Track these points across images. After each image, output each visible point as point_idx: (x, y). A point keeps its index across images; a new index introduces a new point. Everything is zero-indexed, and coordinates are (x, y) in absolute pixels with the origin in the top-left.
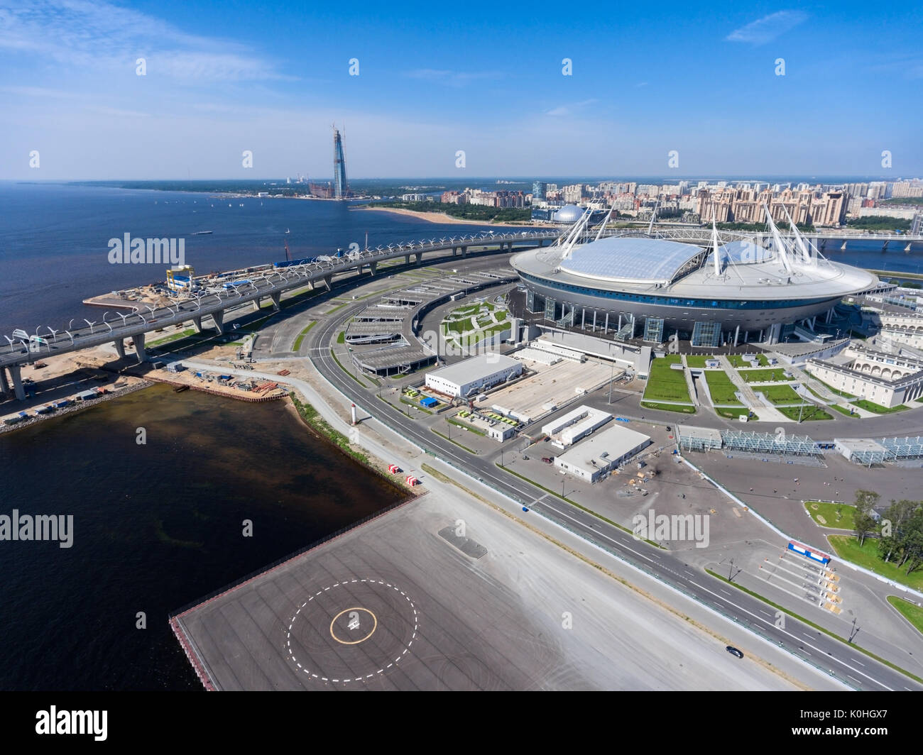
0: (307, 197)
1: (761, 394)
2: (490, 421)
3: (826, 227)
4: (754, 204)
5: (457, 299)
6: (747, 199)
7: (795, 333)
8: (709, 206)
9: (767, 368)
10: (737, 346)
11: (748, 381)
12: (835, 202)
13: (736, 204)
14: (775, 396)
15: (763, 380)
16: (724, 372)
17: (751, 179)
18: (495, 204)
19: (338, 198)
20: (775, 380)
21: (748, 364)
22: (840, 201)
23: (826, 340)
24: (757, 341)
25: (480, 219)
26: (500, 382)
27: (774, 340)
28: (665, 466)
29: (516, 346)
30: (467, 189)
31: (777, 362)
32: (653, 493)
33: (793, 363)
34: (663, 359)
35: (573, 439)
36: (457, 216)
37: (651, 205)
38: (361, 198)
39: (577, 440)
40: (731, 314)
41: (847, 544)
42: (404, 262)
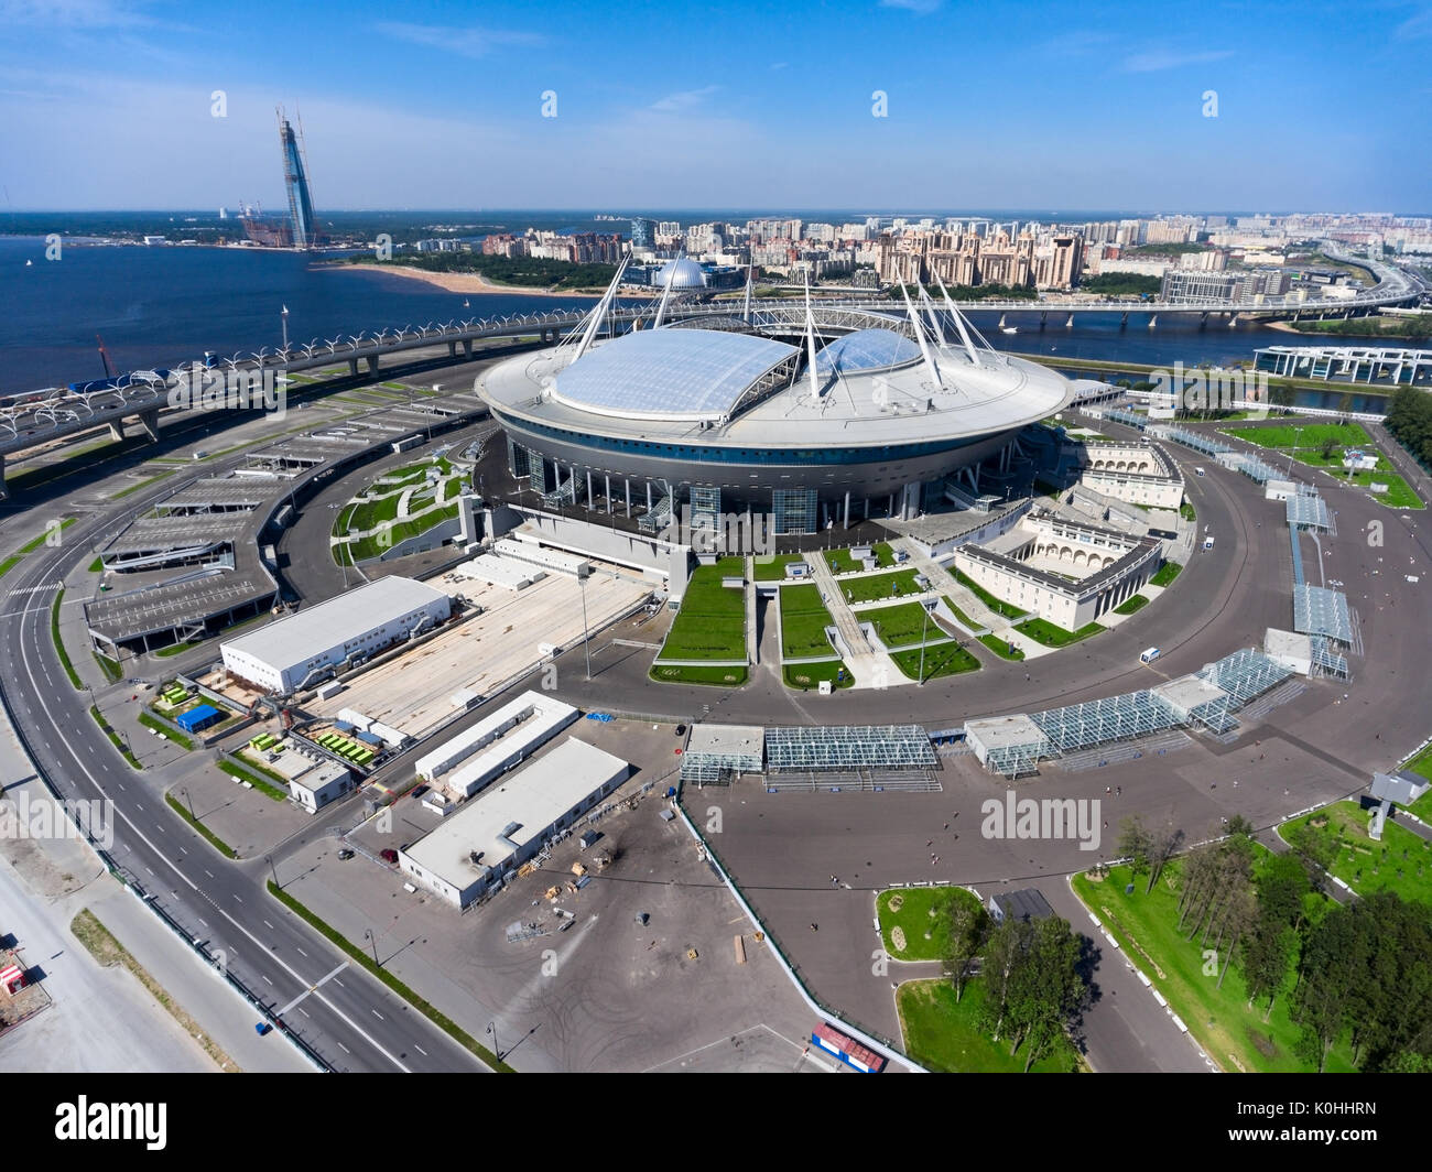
0: (243, 245)
1: (869, 626)
2: (313, 757)
3: (1054, 291)
4: (956, 256)
5: (404, 449)
6: (949, 247)
7: (948, 495)
8: (894, 259)
9: (890, 570)
10: (849, 528)
11: (852, 601)
12: (1064, 252)
13: (932, 255)
14: (892, 628)
15: (877, 597)
16: (813, 587)
17: (965, 215)
18: (572, 257)
19: (299, 247)
20: (899, 594)
21: (859, 566)
22: (1070, 250)
23: (993, 505)
24: (884, 515)
25: (535, 284)
26: (394, 643)
27: (912, 510)
28: (640, 832)
29: (467, 550)
30: (531, 230)
31: (908, 557)
32: (586, 918)
33: (934, 555)
34: (713, 566)
35: (468, 788)
36: (498, 279)
37: (812, 257)
38: (343, 246)
39: (478, 789)
40: (831, 473)
41: (933, 1000)
42: (348, 373)
